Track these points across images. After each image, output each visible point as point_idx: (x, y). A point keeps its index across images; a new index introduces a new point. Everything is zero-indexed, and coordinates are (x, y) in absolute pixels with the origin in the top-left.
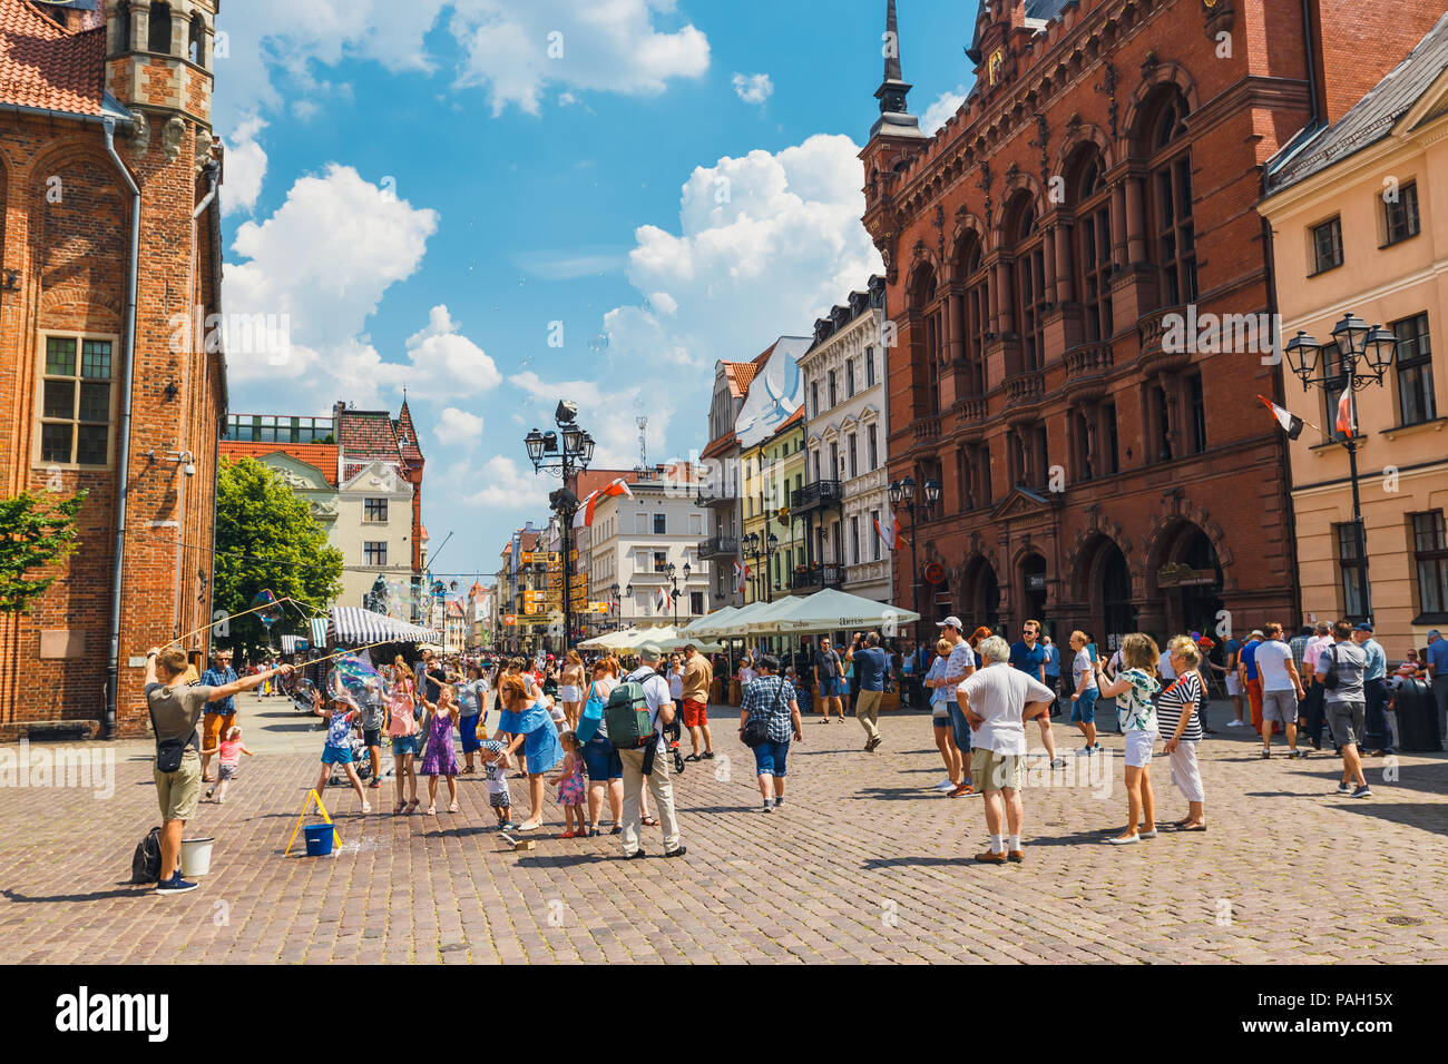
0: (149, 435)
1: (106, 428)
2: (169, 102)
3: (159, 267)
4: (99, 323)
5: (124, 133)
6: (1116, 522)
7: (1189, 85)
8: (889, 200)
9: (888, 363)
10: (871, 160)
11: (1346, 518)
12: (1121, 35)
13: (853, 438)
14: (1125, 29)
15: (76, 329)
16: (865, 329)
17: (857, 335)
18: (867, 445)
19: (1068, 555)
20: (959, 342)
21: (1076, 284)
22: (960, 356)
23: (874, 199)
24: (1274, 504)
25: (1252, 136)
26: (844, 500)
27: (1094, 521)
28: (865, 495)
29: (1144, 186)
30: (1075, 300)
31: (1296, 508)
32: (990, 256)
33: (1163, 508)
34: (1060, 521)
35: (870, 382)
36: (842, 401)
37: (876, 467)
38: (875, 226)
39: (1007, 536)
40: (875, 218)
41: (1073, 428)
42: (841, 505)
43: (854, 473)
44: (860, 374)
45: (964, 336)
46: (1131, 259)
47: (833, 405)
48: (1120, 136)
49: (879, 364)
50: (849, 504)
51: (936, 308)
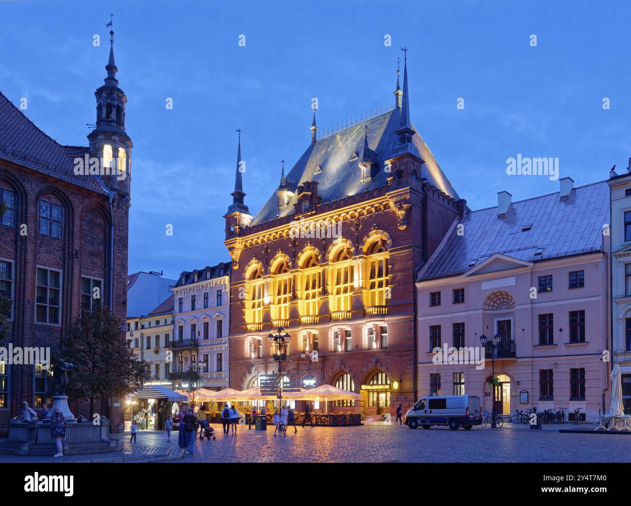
2: (125, 191)
4: (98, 274)
5: (113, 201)
6: (350, 367)
7: (389, 239)
8: (240, 238)
9: (230, 298)
10: (230, 220)
11: (435, 372)
12: (363, 215)
13: (206, 325)
14: (365, 214)
15: (91, 275)
16: (219, 283)
17: (214, 285)
18: (216, 327)
19: (327, 376)
20: (272, 297)
21: (332, 288)
22: (272, 302)
23: (231, 235)
24: (412, 367)
25: (412, 262)
26: (199, 348)
27: (340, 366)
28: (214, 347)
29: (366, 264)
30: (332, 294)
31: (419, 369)
32: (293, 270)
33: (370, 365)
34: (324, 364)
35: (219, 303)
36: (200, 309)
37: (221, 337)
38: (232, 246)
39: (298, 368)
40: (232, 243)
41: (331, 335)
42: (198, 349)
43: (206, 336)
44: (212, 300)
45: (274, 295)
46: (360, 286)
47: (193, 308)
48: (360, 247)
49: (226, 298)
50: (203, 349)
51: (258, 282)
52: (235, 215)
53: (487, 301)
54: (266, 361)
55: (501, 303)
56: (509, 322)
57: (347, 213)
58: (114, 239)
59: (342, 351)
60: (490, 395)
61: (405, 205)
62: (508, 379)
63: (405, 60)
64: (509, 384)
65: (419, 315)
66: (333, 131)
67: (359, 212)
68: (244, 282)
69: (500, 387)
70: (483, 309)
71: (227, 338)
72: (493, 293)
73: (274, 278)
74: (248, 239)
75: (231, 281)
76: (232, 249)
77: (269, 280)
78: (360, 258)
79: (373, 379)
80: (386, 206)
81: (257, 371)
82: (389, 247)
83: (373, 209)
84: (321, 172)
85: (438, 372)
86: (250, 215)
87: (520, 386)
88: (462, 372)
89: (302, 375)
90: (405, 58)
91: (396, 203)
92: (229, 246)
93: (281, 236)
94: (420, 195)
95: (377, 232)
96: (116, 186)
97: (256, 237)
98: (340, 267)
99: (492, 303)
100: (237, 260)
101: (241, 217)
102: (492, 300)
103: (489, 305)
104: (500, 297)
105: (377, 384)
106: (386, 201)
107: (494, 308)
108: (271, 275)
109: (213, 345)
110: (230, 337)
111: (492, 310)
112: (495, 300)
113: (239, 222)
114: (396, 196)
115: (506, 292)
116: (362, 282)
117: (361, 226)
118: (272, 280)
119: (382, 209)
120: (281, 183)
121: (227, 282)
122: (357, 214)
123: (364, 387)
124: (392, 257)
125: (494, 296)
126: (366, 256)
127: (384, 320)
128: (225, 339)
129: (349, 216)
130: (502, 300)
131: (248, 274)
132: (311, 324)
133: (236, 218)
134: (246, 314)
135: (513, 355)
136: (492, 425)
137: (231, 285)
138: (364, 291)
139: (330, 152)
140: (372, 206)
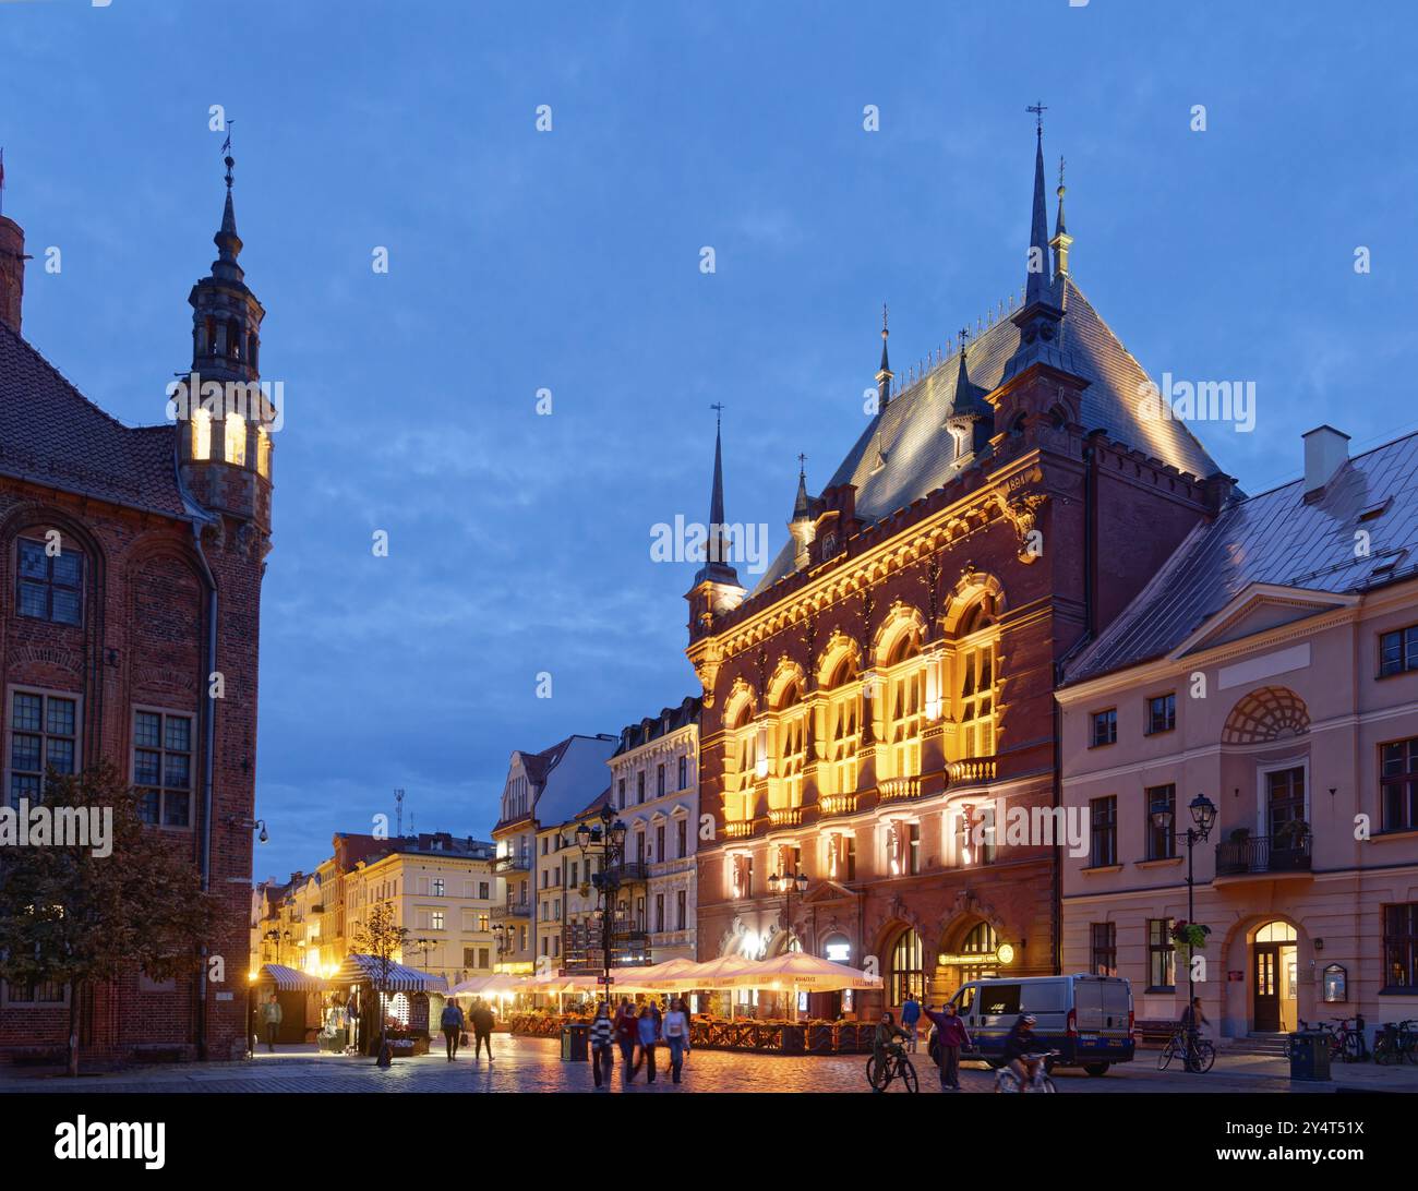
0: (229, 804)
1: (187, 795)
2: (243, 509)
3: (234, 655)
4: (180, 702)
5: (209, 533)
6: (914, 912)
7: (998, 592)
8: (714, 639)
9: (701, 770)
10: (698, 601)
11: (1102, 919)
12: (945, 542)
13: (661, 830)
14: (949, 538)
15: (160, 705)
16: (680, 742)
17: (672, 746)
18: (677, 837)
19: (870, 935)
20: (774, 761)
21: (885, 729)
22: (773, 772)
23: (698, 635)
24: (1048, 906)
25: (1050, 640)
26: (650, 880)
27: (895, 910)
28: (673, 877)
29: (954, 661)
30: (884, 740)
31: (1065, 911)
32: (808, 696)
33: (956, 904)
34: (864, 909)
35: (682, 785)
36: (651, 798)
37: (685, 856)
38: (699, 657)
39: (815, 919)
40: (699, 652)
41: (880, 839)
42: (647, 884)
43: (661, 859)
44: (672, 777)
45: (777, 757)
46: (940, 715)
47: (641, 800)
48: (938, 621)
49: (694, 770)
50: (655, 884)
51: (750, 731)
52: (705, 590)
53: (1235, 720)
54: (759, 903)
55: (1277, 721)
56: (1299, 773)
57: (910, 544)
58: (217, 620)
59: (901, 874)
60: (1241, 979)
61: (1032, 498)
62: (1292, 935)
63: (1039, 133)
64: (1295, 948)
65: (1064, 774)
66: (922, 373)
67: (937, 538)
68: (723, 734)
69: (1270, 956)
70: (1223, 743)
71: (694, 857)
72: (1250, 695)
73: (777, 717)
74: (727, 639)
75: (701, 734)
76: (699, 664)
77: (765, 723)
78: (937, 647)
79: (969, 940)
80: (994, 512)
81: (743, 927)
82: (1000, 611)
83: (964, 524)
84: (883, 466)
85: (1111, 919)
86: (741, 587)
87: (1325, 954)
88: (1167, 916)
89: (824, 933)
90: (1039, 130)
91: (1009, 498)
92: (694, 659)
93: (787, 622)
94: (1078, 469)
95: (975, 578)
96: (217, 501)
97: (742, 631)
98: (903, 677)
99: (1250, 726)
100: (712, 688)
101: (717, 593)
102: (1249, 717)
103: (1242, 731)
104: (1272, 705)
105: (979, 952)
106: (992, 497)
107: (1258, 738)
108: (769, 712)
109: (672, 873)
110: (701, 855)
111: (1252, 743)
112: (1258, 715)
113: (712, 605)
114: (1008, 480)
115: (1284, 689)
116: (944, 704)
117: (940, 570)
118: (773, 722)
119: (985, 520)
120: (797, 506)
121: (695, 738)
122: (930, 543)
123: (943, 959)
124: (1006, 636)
125: (1254, 704)
126: (952, 642)
127: (987, 794)
128: (691, 859)
129: (914, 552)
130: (1278, 714)
131: (730, 717)
132: (841, 814)
133: (707, 597)
134: (726, 804)
135: (1305, 864)
136: (1186, 1061)
137: (701, 743)
138: (947, 726)
139: (910, 419)
140: (961, 517)
